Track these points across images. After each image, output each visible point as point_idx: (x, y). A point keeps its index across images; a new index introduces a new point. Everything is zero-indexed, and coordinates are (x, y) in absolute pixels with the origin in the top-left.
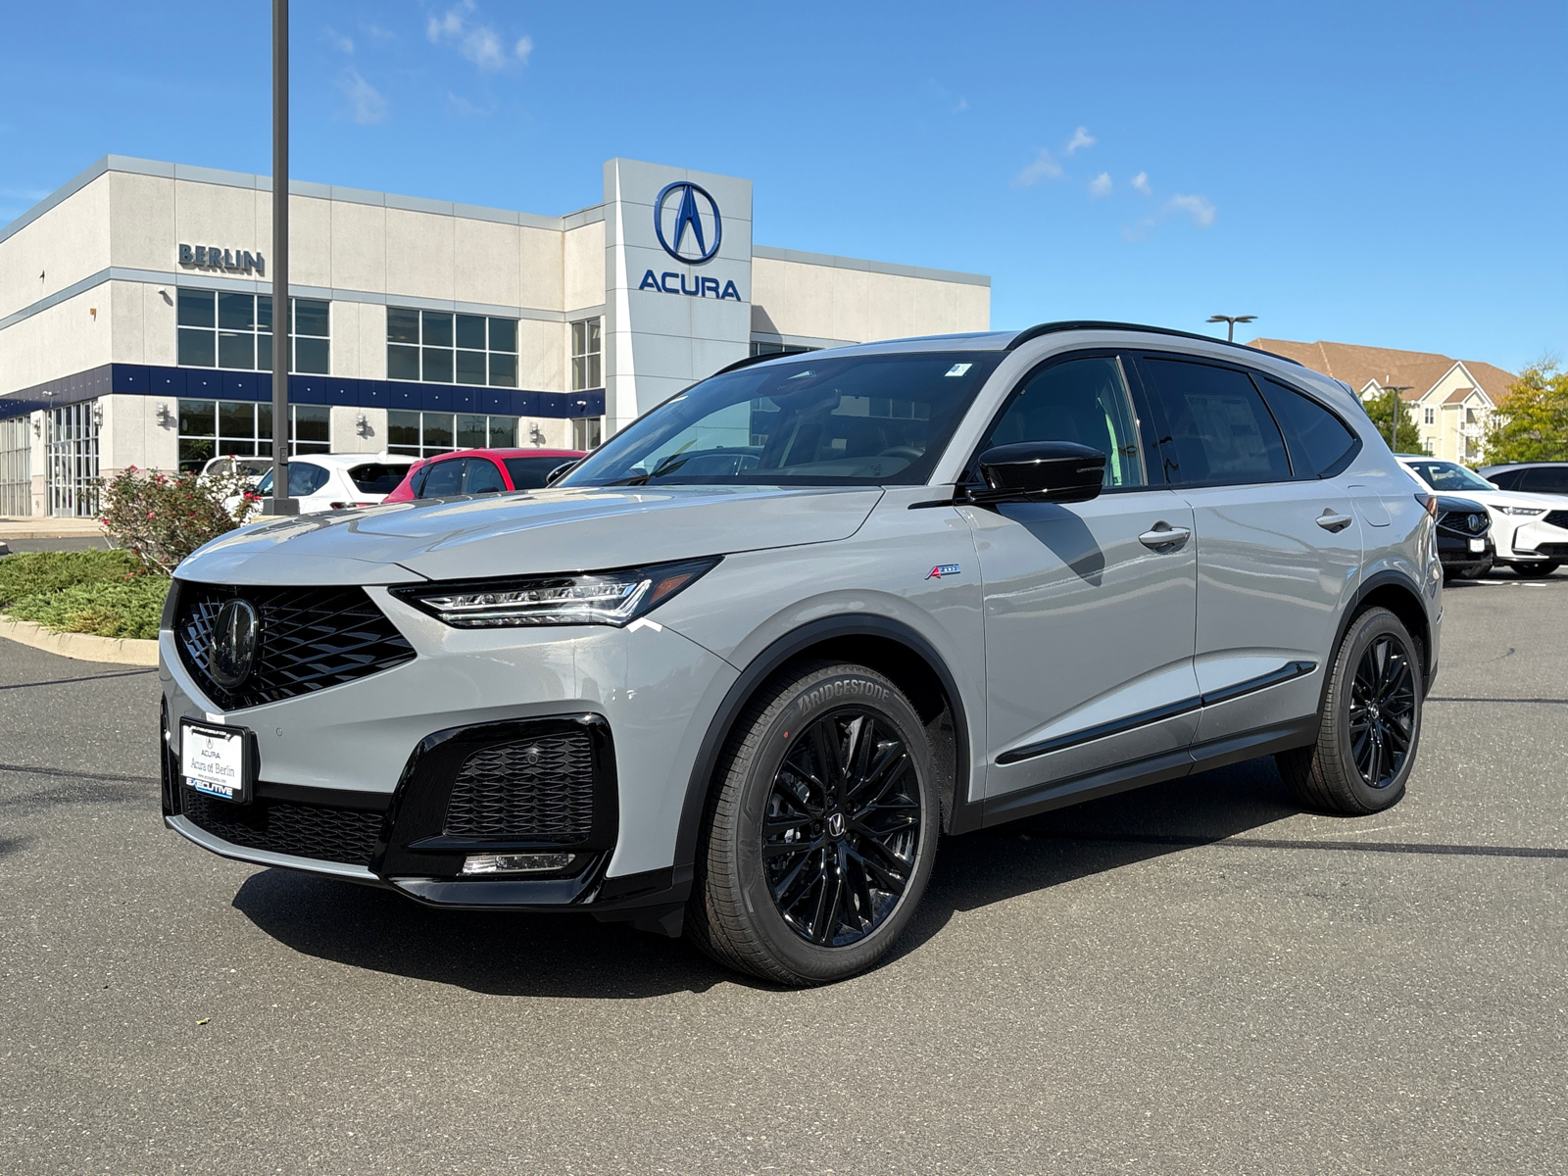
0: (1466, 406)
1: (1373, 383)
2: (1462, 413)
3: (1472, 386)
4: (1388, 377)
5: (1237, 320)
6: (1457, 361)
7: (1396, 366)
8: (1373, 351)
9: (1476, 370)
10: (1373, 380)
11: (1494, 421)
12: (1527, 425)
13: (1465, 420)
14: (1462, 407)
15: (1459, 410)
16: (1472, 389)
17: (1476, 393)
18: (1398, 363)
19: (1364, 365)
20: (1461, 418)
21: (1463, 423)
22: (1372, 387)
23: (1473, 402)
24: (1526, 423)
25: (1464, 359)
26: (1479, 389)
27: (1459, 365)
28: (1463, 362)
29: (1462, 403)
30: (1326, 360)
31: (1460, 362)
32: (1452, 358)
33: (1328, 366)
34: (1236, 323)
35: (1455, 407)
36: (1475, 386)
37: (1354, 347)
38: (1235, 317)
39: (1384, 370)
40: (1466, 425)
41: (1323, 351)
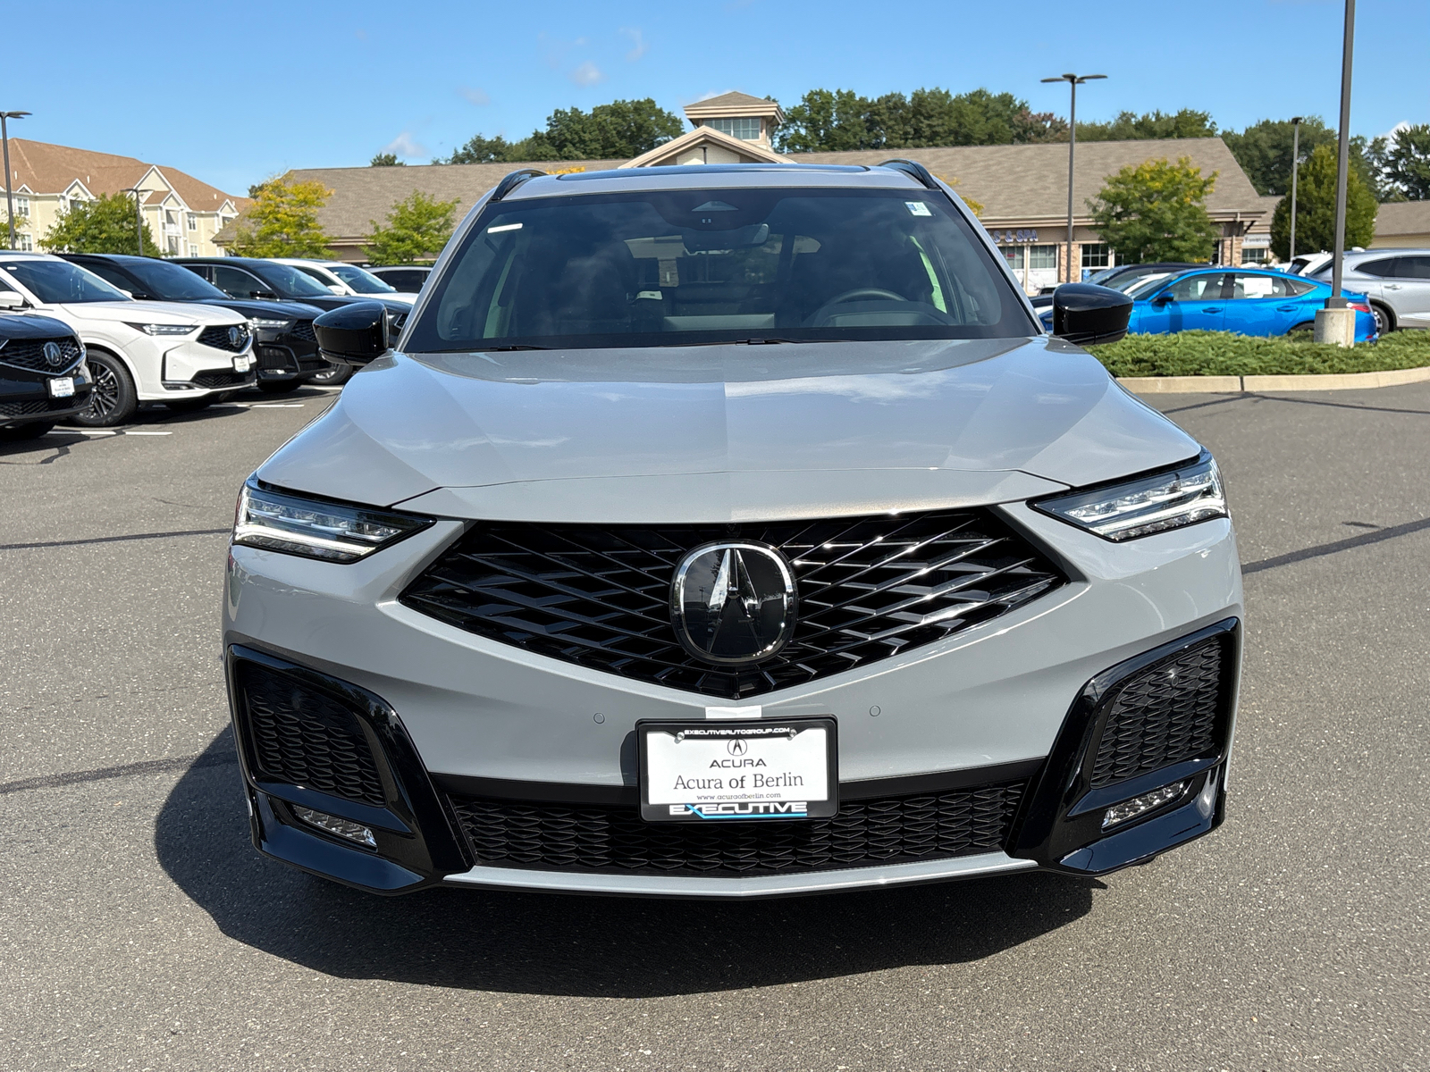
0: (165, 208)
1: (77, 183)
2: (162, 214)
3: (167, 189)
4: (88, 178)
5: (9, 115)
6: (151, 166)
7: (94, 167)
8: (69, 152)
9: (170, 174)
10: (77, 180)
11: (189, 222)
12: (278, 229)
13: (165, 221)
14: (161, 208)
15: (159, 211)
16: (168, 192)
17: (172, 195)
18: (96, 165)
19: (64, 165)
20: (162, 219)
21: (163, 224)
22: (77, 187)
23: (170, 205)
24: (277, 226)
25: (160, 165)
26: (174, 192)
27: (154, 169)
28: (157, 166)
29: (162, 205)
30: (25, 158)
31: (154, 166)
32: (145, 162)
33: (28, 165)
34: (8, 118)
35: (155, 209)
36: (171, 190)
37: (49, 146)
38: (6, 112)
39: (84, 171)
40: (167, 225)
41: (19, 148)
